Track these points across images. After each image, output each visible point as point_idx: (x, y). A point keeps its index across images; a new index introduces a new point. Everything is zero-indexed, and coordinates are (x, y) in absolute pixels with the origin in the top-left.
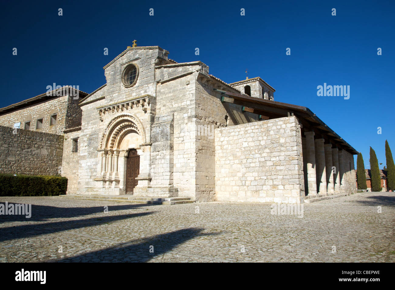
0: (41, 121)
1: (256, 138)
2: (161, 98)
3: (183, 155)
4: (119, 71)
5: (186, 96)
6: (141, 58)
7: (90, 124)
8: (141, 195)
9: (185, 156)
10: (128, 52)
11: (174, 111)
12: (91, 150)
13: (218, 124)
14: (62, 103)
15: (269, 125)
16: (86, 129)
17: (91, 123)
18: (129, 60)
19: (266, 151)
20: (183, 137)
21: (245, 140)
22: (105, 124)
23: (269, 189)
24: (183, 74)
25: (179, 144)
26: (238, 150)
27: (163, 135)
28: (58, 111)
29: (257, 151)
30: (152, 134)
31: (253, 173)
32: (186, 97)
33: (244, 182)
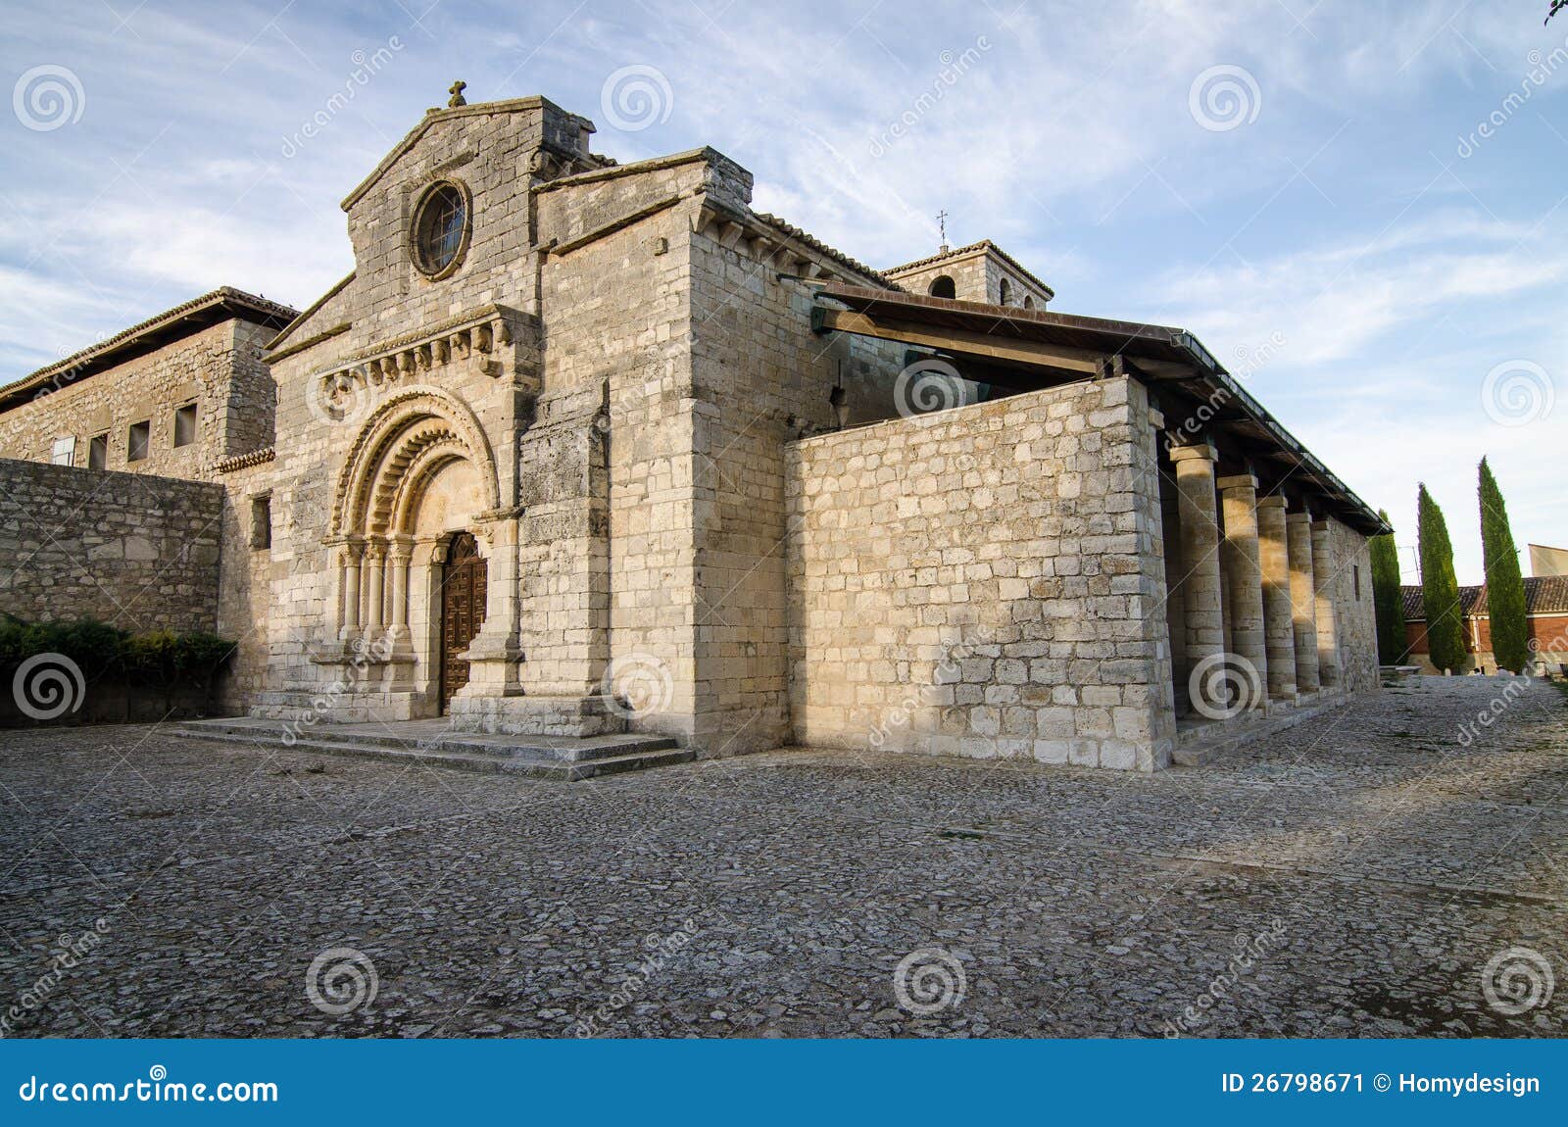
0: (143, 427)
1: (951, 481)
2: (559, 317)
3: (646, 555)
4: (398, 213)
5: (655, 304)
6: (478, 155)
7: (304, 436)
8: (477, 724)
9: (652, 561)
10: (430, 132)
11: (608, 373)
12: (305, 540)
13: (800, 423)
14: (213, 358)
15: (1010, 419)
16: (293, 455)
17: (308, 434)
18: (434, 168)
19: (995, 532)
20: (643, 480)
21: (906, 487)
22: (350, 435)
23: (1009, 702)
24: (640, 208)
25: (630, 508)
26: (877, 531)
27: (563, 476)
28: (201, 388)
29: (956, 534)
30: (524, 469)
31: (942, 629)
32: (655, 312)
33: (902, 668)
